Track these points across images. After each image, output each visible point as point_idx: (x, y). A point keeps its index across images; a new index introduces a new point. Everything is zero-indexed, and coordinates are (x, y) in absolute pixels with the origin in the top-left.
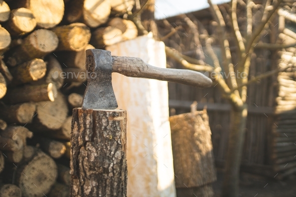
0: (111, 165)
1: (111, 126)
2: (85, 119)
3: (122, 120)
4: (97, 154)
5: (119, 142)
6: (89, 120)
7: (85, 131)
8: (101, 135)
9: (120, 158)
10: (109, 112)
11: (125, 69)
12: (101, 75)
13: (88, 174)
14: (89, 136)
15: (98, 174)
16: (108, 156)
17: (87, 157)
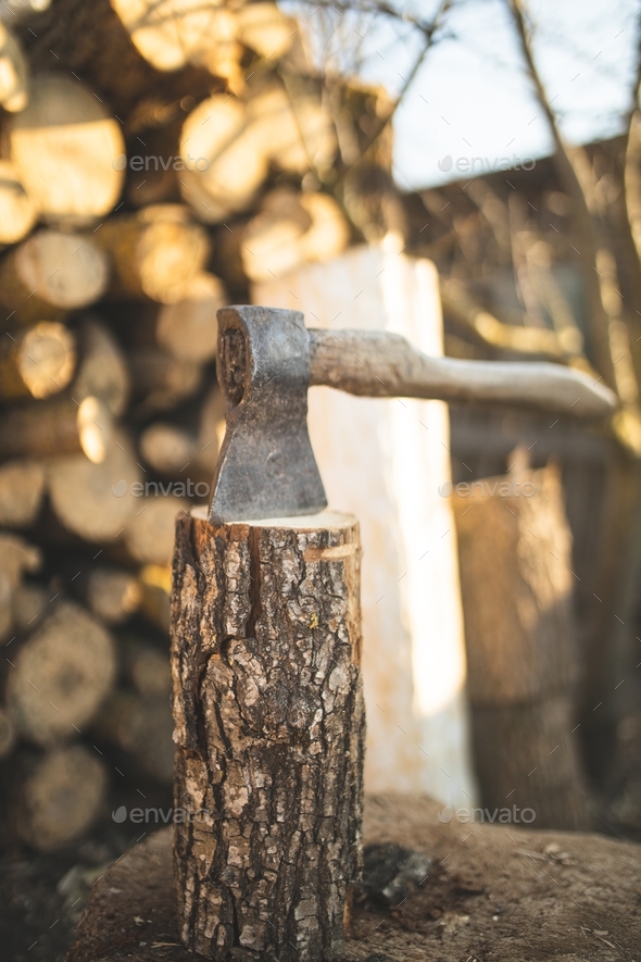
0: (318, 718)
1: (314, 583)
2: (221, 556)
3: (347, 558)
4: (268, 680)
5: (341, 635)
6: (236, 562)
7: (222, 601)
8: (281, 614)
9: (345, 692)
10: (307, 532)
11: (351, 373)
12: (272, 398)
13: (237, 746)
14: (238, 619)
15: (272, 747)
16: (307, 688)
17: (234, 689)
